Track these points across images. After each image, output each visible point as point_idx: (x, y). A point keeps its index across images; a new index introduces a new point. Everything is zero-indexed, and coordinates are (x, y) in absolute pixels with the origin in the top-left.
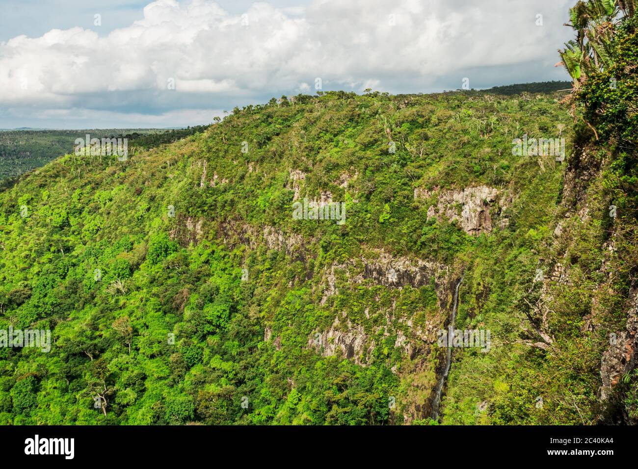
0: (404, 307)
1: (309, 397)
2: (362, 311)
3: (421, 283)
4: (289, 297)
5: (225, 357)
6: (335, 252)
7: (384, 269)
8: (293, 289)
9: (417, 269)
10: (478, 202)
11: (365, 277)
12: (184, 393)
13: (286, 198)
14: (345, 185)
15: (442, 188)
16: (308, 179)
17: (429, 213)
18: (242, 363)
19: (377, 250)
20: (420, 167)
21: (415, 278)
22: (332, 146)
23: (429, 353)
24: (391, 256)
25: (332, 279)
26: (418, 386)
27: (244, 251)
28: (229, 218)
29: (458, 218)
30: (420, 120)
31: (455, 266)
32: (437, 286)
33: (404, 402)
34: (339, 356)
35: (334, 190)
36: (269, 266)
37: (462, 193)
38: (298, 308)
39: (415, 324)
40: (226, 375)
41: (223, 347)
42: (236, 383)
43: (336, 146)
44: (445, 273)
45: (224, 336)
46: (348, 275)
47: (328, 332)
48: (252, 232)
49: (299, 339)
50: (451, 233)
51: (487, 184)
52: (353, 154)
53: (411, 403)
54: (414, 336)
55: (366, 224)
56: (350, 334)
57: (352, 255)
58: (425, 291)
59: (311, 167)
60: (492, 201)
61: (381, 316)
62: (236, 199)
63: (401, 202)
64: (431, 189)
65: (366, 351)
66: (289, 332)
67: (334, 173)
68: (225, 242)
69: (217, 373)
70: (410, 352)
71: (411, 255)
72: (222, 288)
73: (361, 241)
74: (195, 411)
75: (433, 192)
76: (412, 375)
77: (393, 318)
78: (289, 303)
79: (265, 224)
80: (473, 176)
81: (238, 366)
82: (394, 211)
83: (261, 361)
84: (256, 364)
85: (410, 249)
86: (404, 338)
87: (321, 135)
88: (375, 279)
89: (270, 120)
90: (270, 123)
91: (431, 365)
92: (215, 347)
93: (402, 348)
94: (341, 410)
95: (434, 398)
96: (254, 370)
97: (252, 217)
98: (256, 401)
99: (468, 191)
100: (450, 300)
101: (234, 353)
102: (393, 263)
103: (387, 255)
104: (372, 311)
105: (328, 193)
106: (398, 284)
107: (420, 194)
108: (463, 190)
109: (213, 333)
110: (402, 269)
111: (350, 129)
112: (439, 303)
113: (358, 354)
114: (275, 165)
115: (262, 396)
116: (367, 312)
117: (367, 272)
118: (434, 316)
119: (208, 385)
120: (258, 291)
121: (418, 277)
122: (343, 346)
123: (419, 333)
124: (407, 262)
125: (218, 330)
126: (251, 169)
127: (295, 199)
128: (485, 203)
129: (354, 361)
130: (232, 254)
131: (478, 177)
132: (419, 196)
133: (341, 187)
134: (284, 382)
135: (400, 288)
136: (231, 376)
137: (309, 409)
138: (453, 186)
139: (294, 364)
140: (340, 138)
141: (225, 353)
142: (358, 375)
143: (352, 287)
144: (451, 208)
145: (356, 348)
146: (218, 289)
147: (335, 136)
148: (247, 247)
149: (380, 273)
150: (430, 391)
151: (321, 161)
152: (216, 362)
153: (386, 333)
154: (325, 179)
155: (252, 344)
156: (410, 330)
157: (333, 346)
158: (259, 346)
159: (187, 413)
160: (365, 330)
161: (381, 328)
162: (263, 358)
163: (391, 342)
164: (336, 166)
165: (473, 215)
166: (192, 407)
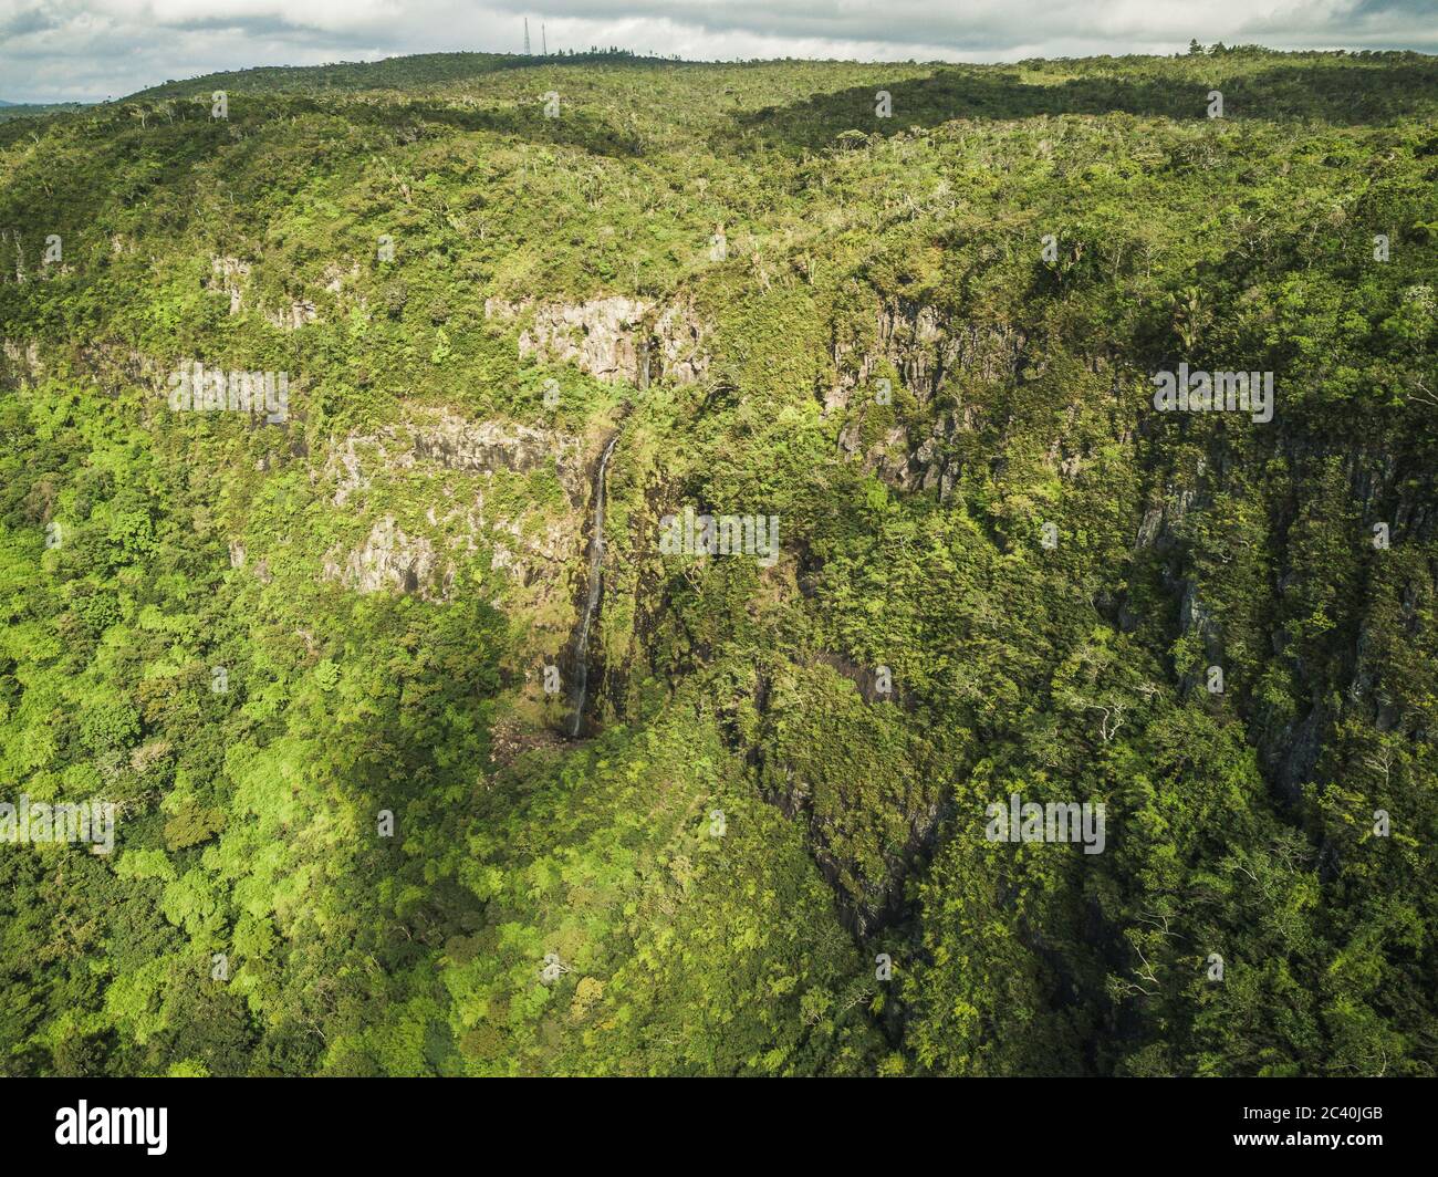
0: (503, 506)
1: (357, 671)
2: (421, 516)
3: (526, 464)
4: (269, 491)
5: (166, 605)
6: (352, 416)
7: (453, 443)
8: (271, 475)
9: (517, 442)
10: (614, 325)
11: (417, 457)
12: (103, 685)
13: (217, 309)
14: (336, 286)
15: (539, 299)
16: (259, 277)
17: (521, 344)
18: (204, 614)
19: (436, 411)
20: (484, 260)
21: (513, 456)
22: (292, 213)
23: (556, 575)
24: (464, 421)
25: (351, 461)
26: (543, 628)
27: (141, 399)
28: (96, 340)
29: (576, 351)
30: (460, 169)
31: (589, 436)
32: (560, 470)
33: (523, 653)
34: (391, 591)
35: (317, 297)
36: (207, 432)
37: (578, 308)
38: (292, 510)
39: (527, 531)
40: (176, 640)
41: (156, 587)
42: (201, 651)
43: (299, 213)
44: (573, 450)
45: (151, 567)
46: (382, 453)
47: (362, 552)
48: (153, 367)
49: (305, 563)
50: (573, 382)
51: (626, 295)
52: (343, 232)
53: (535, 655)
54: (527, 550)
55: (408, 368)
56: (406, 554)
57: (386, 421)
58: (539, 479)
59: (259, 254)
60: (637, 323)
61: (457, 519)
62: (105, 306)
63: (465, 324)
64: (515, 301)
65: (439, 576)
66: (282, 553)
67: (311, 266)
68: (95, 380)
69: (162, 639)
70: (522, 575)
71: (504, 419)
72: (118, 472)
73: (400, 396)
74: (141, 720)
75: (522, 306)
76: (530, 610)
77: (482, 523)
78: (271, 502)
79: (178, 355)
80: (597, 279)
81: (195, 620)
82: (458, 340)
83: (238, 603)
84: (231, 610)
85: (499, 409)
86: (508, 553)
87: (264, 190)
88: (437, 458)
89: (135, 152)
90: (136, 159)
91: (564, 593)
92: (140, 588)
93: (507, 569)
94: (423, 689)
95: (577, 643)
96: (228, 621)
97: (148, 340)
98: (250, 679)
99: (592, 306)
100: (590, 494)
101: (181, 595)
102: (469, 434)
103: (455, 419)
104: (441, 513)
105: (306, 302)
106: (483, 467)
107: (497, 311)
108: (582, 304)
109: (129, 563)
110: (488, 442)
111: (318, 180)
112: (568, 497)
113: (425, 584)
114: (171, 241)
115: (258, 667)
116: (430, 514)
117: (421, 449)
118: (560, 519)
119: (148, 665)
120: (196, 478)
121: (520, 455)
122: (394, 574)
123: (536, 545)
124: (496, 431)
125: (136, 557)
126: (118, 247)
127: (235, 308)
128: (624, 328)
129: (420, 596)
130: (117, 406)
131: (607, 281)
132: (496, 313)
133: (329, 290)
134: (293, 638)
135: (488, 473)
136: (187, 639)
137: (365, 694)
138: (560, 296)
139: (309, 610)
140: (302, 196)
141: (164, 598)
142: (436, 620)
143: (394, 474)
144: (560, 335)
145: (421, 574)
146: (111, 475)
147: (293, 192)
148: (148, 394)
149: (446, 449)
150: (567, 634)
151: (279, 244)
152: (151, 618)
153: (471, 547)
154: (297, 279)
155: (212, 576)
156: (518, 541)
157: (376, 575)
158: (227, 580)
159: (126, 730)
160: (434, 544)
161: (460, 538)
162: (241, 599)
163: (484, 561)
164: (315, 254)
165: (606, 347)
166: (134, 715)
